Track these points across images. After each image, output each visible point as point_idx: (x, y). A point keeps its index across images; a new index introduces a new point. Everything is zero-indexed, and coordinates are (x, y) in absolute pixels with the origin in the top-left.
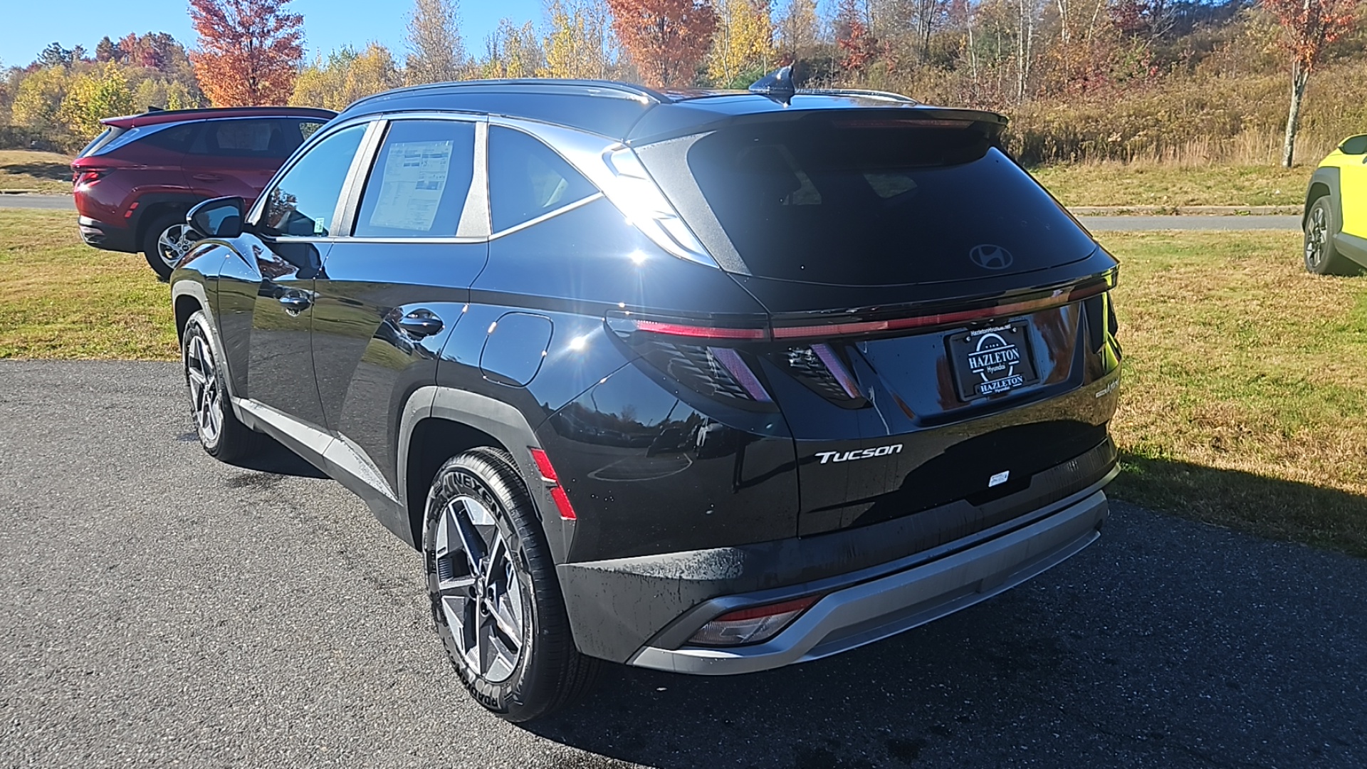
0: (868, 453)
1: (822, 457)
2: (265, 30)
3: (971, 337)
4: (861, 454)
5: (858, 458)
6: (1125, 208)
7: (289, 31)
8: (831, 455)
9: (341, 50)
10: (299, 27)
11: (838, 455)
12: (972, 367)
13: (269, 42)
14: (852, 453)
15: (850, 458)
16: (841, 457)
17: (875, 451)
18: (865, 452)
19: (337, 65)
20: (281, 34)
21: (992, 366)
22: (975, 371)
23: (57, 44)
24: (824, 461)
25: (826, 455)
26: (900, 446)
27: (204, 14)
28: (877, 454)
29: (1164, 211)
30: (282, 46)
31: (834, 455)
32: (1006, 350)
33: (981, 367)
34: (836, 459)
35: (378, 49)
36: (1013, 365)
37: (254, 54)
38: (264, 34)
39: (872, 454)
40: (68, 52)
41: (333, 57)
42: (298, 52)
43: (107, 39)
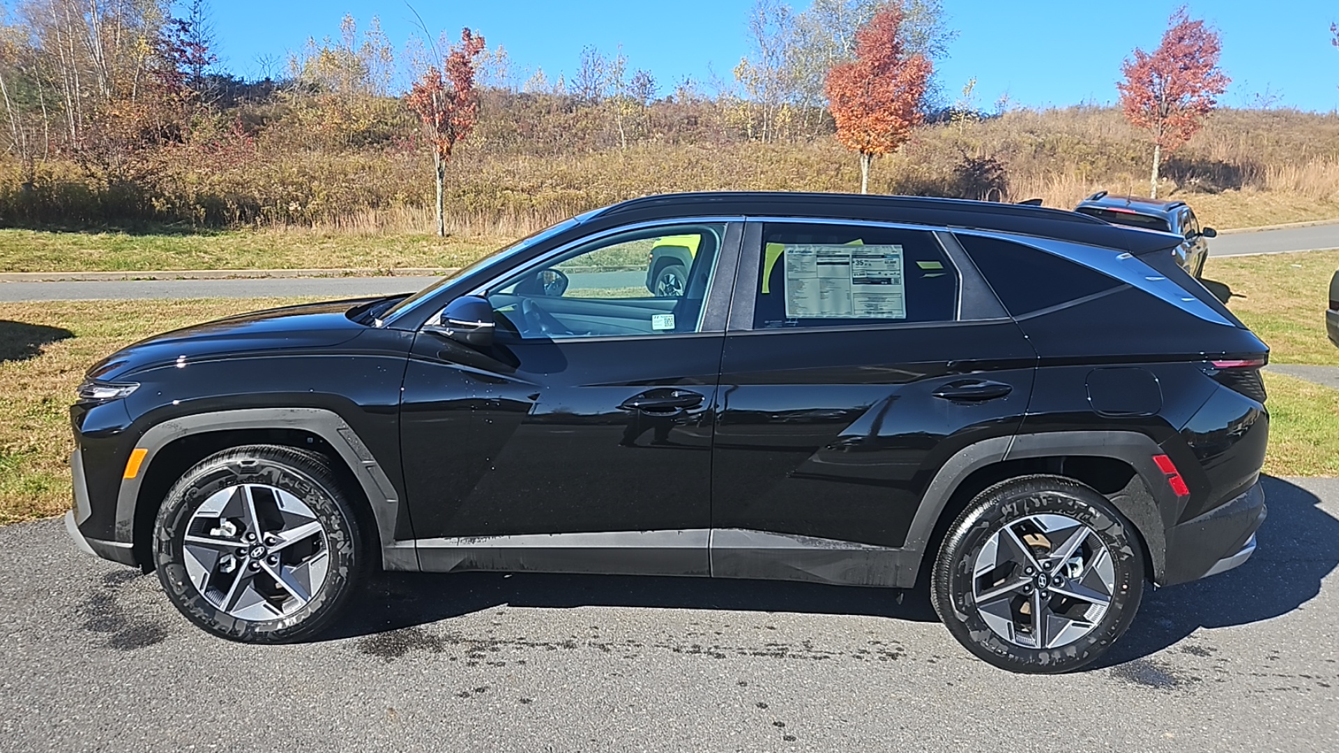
6: (348, 270)
29: (380, 273)
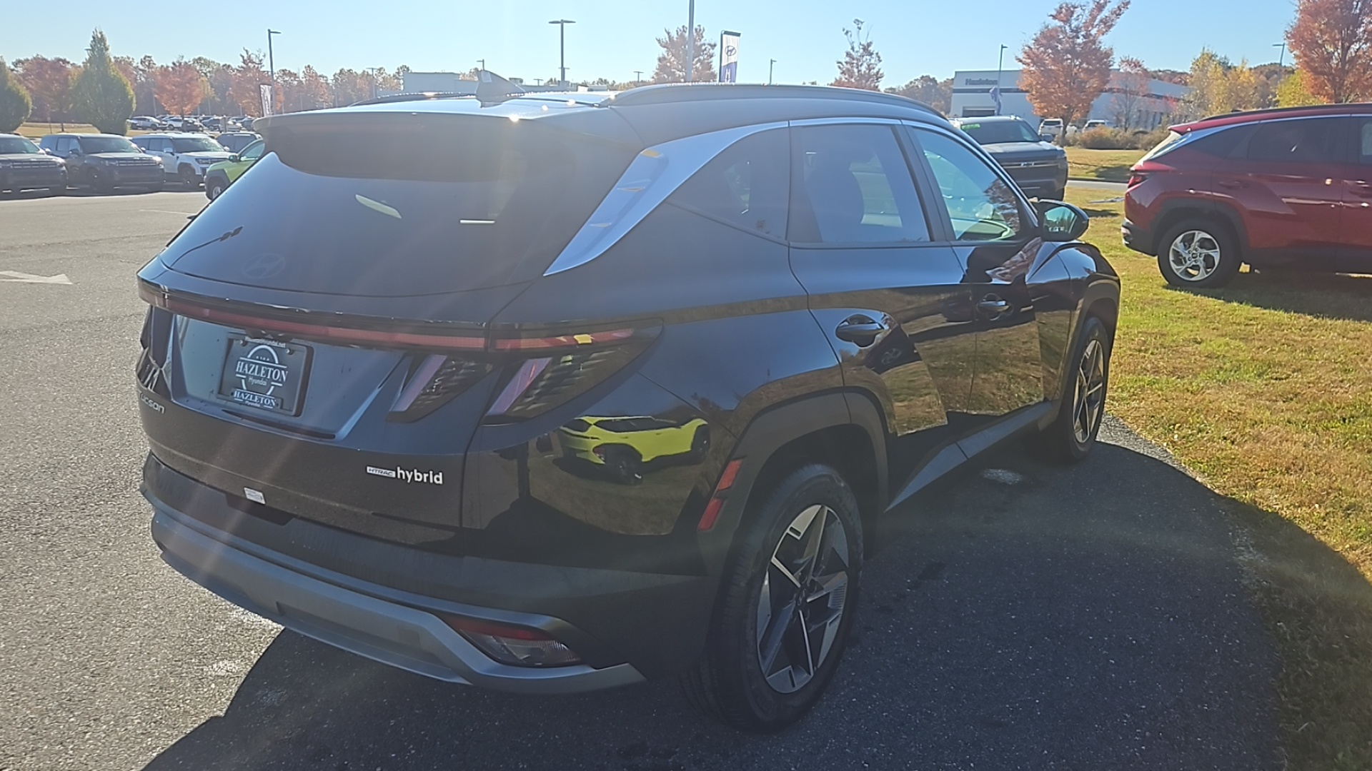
21: (254, 377)
22: (237, 375)
33: (245, 374)
36: (275, 386)
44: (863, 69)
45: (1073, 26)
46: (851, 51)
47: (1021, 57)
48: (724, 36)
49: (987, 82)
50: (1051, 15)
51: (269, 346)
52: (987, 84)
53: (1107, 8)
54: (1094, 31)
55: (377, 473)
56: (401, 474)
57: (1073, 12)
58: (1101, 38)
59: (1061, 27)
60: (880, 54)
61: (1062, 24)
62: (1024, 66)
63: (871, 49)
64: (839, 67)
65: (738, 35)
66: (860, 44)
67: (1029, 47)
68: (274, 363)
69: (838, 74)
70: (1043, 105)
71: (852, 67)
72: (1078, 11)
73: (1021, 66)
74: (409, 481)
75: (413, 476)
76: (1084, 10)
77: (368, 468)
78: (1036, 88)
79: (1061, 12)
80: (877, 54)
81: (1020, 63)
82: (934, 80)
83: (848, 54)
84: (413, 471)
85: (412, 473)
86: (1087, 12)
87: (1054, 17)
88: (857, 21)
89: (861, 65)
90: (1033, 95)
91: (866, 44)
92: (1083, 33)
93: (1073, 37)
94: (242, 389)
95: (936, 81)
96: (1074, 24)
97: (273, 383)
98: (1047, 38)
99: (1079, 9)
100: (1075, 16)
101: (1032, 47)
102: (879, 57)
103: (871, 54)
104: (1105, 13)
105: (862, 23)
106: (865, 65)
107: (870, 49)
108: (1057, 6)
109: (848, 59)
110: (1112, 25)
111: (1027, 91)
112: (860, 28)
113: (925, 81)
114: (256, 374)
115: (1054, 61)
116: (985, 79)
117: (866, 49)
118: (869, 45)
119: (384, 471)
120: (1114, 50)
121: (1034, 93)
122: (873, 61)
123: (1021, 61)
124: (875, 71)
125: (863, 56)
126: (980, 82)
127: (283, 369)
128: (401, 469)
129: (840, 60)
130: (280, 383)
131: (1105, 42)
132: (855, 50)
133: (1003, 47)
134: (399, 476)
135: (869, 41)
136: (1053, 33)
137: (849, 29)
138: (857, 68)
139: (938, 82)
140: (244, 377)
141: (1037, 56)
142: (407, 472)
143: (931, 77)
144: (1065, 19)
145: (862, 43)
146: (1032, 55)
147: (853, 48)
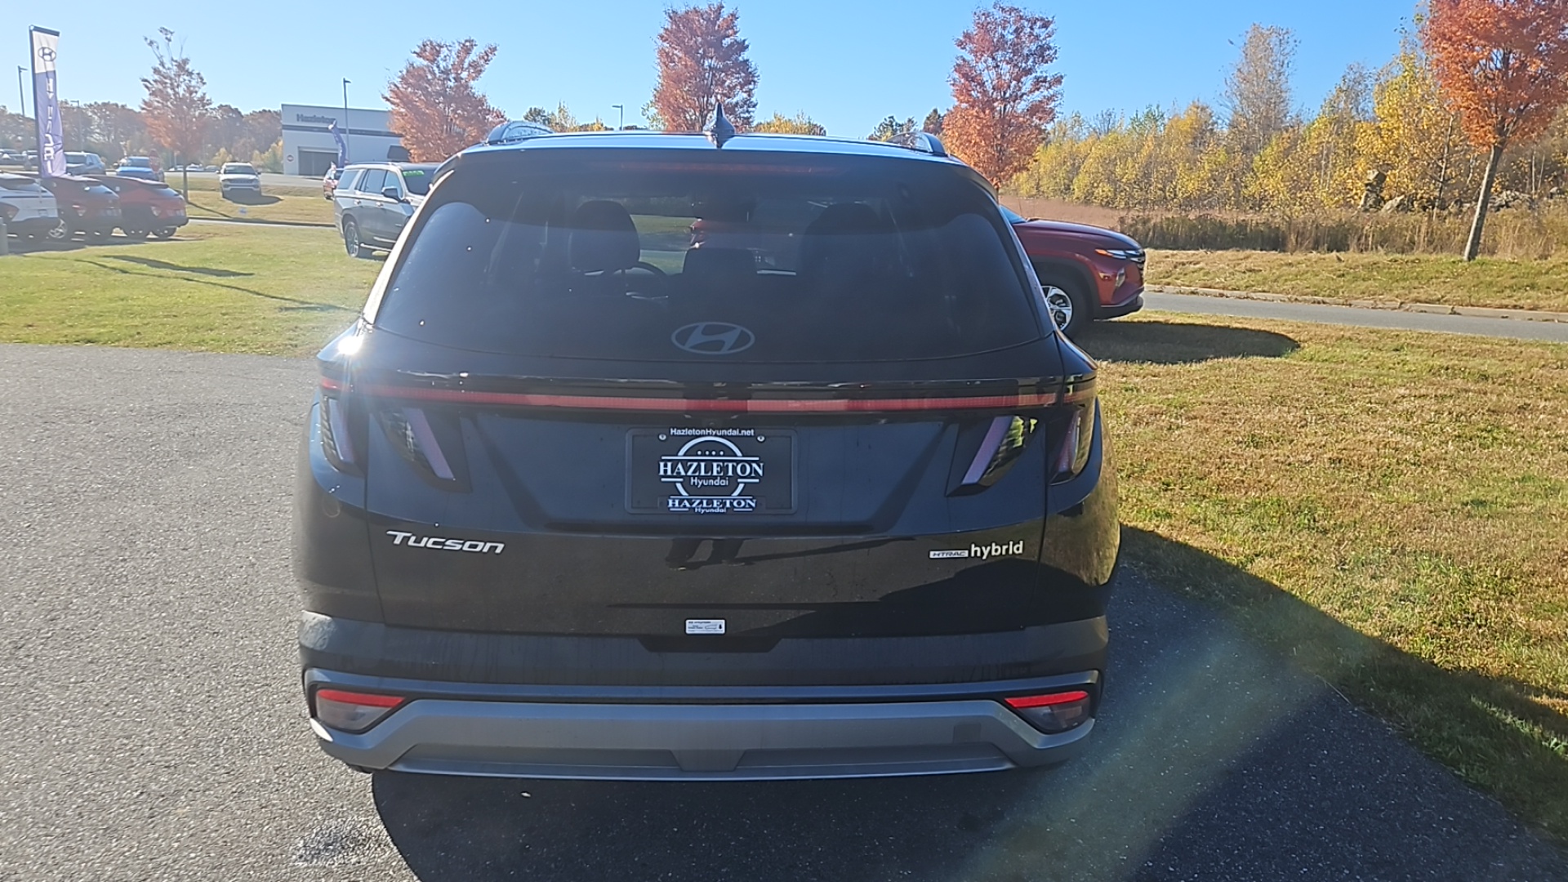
0: (453, 544)
1: (395, 536)
2: (1019, 93)
3: (668, 435)
4: (443, 544)
5: (440, 547)
7: (1046, 93)
8: (405, 537)
9: (1146, 111)
10: (1058, 88)
11: (413, 538)
12: (662, 473)
13: (1022, 106)
14: (432, 540)
15: (429, 545)
16: (418, 541)
17: (463, 544)
18: (449, 542)
19: (1137, 129)
20: (1037, 96)
21: (700, 478)
22: (663, 480)
23: (892, 117)
24: (397, 541)
25: (400, 536)
26: (500, 547)
27: (963, 81)
28: (466, 548)
30: (1033, 110)
31: (409, 538)
32: (738, 462)
33: (679, 475)
34: (411, 543)
35: (1198, 108)
36: (745, 483)
37: (1004, 121)
38: (1016, 98)
39: (458, 547)
40: (900, 125)
41: (1134, 120)
42: (1050, 115)
43: (935, 111)
44: (181, 91)
45: (441, 66)
46: (161, 68)
47: (387, 95)
48: (34, 33)
49: (323, 120)
50: (415, 52)
51: (721, 436)
52: (324, 122)
53: (474, 51)
54: (464, 75)
55: (945, 556)
56: (976, 551)
57: (439, 52)
58: (472, 83)
59: (428, 66)
60: (202, 75)
61: (426, 63)
62: (393, 106)
63: (189, 67)
64: (147, 87)
65: (57, 34)
66: (172, 60)
67: (395, 85)
68: (736, 456)
69: (146, 95)
70: (420, 152)
71: (165, 87)
72: (444, 51)
73: (389, 107)
74: (984, 557)
75: (990, 551)
76: (450, 51)
77: (932, 553)
78: (411, 132)
79: (425, 51)
80: (198, 74)
81: (388, 103)
82: (236, 111)
83: (156, 71)
84: (991, 546)
85: (989, 548)
86: (453, 53)
87: (419, 55)
88: (163, 30)
89: (178, 86)
90: (407, 139)
91: (179, 60)
92: (453, 75)
93: (444, 79)
94: (681, 495)
95: (240, 113)
96: (442, 64)
97: (739, 480)
98: (413, 76)
99: (445, 49)
100: (442, 56)
101: (400, 86)
102: (202, 79)
103: (190, 74)
104: (473, 57)
105: (172, 33)
106: (183, 86)
107: (187, 67)
108: (420, 44)
109: (157, 77)
110: (481, 71)
111: (401, 136)
112: (170, 40)
113: (225, 111)
114: (703, 473)
115: (428, 104)
116: (320, 116)
117: (182, 66)
118: (186, 61)
119: (954, 552)
120: (487, 97)
121: (408, 137)
122: (193, 83)
123: (388, 100)
124: (199, 95)
125: (179, 76)
126: (315, 119)
127: (754, 461)
128: (976, 546)
129: (146, 78)
130: (753, 478)
131: (478, 87)
132: (166, 66)
133: (345, 81)
134: (973, 554)
135: (184, 57)
136: (421, 72)
137: (152, 39)
138: (173, 89)
139: (243, 113)
140: (681, 480)
141: (407, 97)
142: (984, 548)
143: (233, 107)
144: (431, 58)
145: (175, 59)
146: (400, 95)
147: (162, 64)
